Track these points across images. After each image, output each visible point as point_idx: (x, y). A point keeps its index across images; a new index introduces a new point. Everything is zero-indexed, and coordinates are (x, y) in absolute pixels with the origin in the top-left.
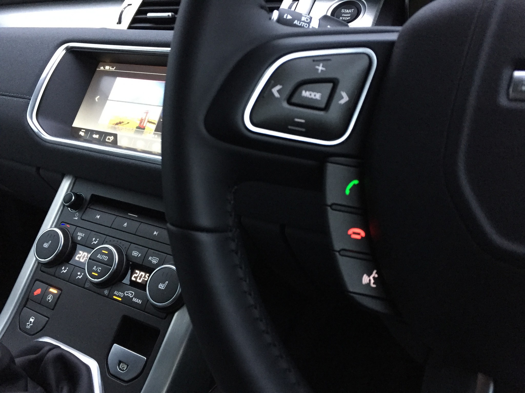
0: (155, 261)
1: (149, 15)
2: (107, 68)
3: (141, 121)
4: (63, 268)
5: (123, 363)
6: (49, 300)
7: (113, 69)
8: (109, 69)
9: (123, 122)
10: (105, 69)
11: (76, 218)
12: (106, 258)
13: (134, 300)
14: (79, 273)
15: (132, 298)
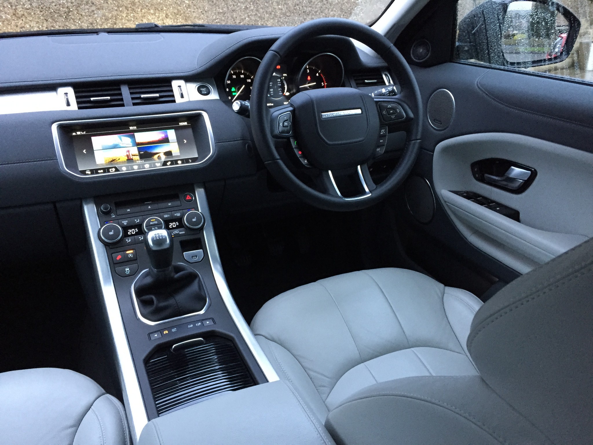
0: (178, 215)
1: (92, 99)
2: (79, 133)
3: (128, 156)
4: (127, 240)
5: (193, 256)
6: (131, 256)
7: (84, 133)
8: (81, 133)
9: (115, 160)
10: (77, 134)
11: (114, 216)
12: (156, 222)
13: (180, 233)
14: (140, 238)
15: (179, 233)
